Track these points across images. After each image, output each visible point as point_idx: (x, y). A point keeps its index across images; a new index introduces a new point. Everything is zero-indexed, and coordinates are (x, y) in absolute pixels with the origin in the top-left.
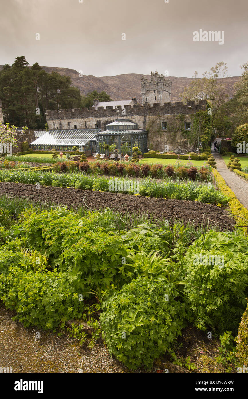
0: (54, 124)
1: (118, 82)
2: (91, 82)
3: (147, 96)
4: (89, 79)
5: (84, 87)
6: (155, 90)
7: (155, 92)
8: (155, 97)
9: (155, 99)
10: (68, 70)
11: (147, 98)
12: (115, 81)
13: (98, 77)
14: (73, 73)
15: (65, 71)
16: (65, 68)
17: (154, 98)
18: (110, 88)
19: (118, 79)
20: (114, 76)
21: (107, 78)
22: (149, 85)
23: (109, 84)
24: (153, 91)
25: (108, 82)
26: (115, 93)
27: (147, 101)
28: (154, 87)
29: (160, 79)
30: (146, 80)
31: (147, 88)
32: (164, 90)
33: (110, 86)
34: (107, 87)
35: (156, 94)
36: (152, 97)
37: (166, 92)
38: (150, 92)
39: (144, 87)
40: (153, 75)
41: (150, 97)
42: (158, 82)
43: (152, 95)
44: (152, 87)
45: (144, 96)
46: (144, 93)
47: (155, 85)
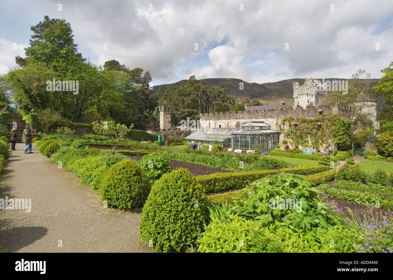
0: (205, 123)
1: (280, 87)
2: (254, 88)
3: (300, 99)
4: (252, 86)
6: (307, 94)
7: (307, 96)
8: (308, 100)
9: (307, 102)
11: (299, 101)
12: (277, 86)
13: (261, 84)
15: (232, 81)
16: (232, 79)
18: (272, 92)
19: (280, 84)
21: (269, 84)
22: (302, 90)
23: (271, 89)
24: (307, 95)
26: (276, 96)
27: (299, 104)
28: (307, 91)
29: (313, 83)
30: (299, 85)
31: (300, 92)
32: (318, 94)
33: (272, 91)
34: (269, 91)
35: (309, 98)
36: (305, 100)
37: (320, 95)
38: (303, 96)
39: (296, 91)
40: (307, 81)
41: (302, 100)
42: (311, 86)
43: (304, 98)
44: (305, 91)
45: (297, 99)
46: (296, 97)
47: (307, 89)
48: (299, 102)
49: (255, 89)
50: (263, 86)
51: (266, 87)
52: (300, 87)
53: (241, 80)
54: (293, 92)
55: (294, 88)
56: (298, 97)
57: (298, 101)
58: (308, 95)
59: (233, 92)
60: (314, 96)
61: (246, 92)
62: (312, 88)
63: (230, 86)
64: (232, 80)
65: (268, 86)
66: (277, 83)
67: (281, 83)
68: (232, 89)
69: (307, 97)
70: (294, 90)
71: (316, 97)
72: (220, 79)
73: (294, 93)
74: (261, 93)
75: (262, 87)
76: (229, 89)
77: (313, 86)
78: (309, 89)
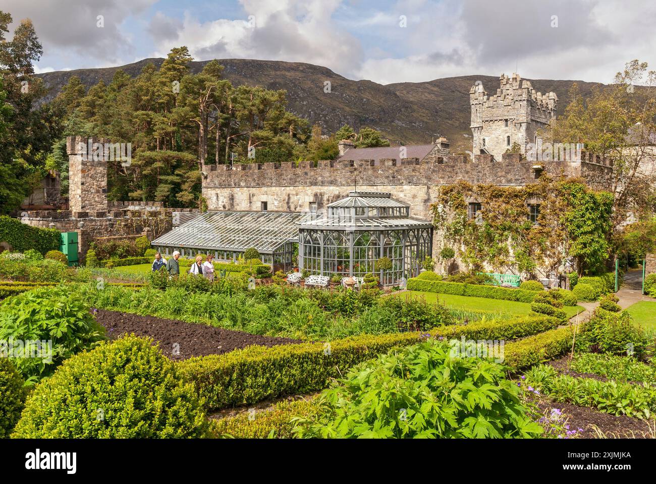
1: (437, 96)
2: (366, 96)
3: (487, 134)
4: (359, 90)
5: (347, 109)
6: (506, 120)
7: (507, 126)
8: (508, 137)
9: (506, 142)
10: (311, 67)
11: (487, 139)
12: (429, 93)
13: (384, 84)
14: (323, 73)
15: (302, 71)
16: (302, 64)
17: (506, 139)
18: (414, 111)
19: (435, 89)
20: (427, 83)
21: (407, 86)
22: (492, 107)
23: (411, 102)
24: (504, 122)
25: (411, 97)
26: (426, 123)
27: (486, 147)
28: (506, 113)
29: (520, 92)
30: (484, 95)
31: (487, 115)
32: (532, 120)
33: (415, 107)
34: (407, 108)
35: (511, 129)
36: (501, 137)
37: (539, 124)
38: (494, 126)
39: (478, 111)
40: (505, 83)
41: (493, 136)
42: (515, 99)
43: (499, 132)
44: (499, 112)
45: (479, 133)
46: (478, 126)
47: (507, 107)
48: (484, 140)
49: (369, 100)
50: (389, 91)
51: (398, 93)
52: (488, 99)
53: (327, 69)
54: (470, 113)
55: (472, 102)
56: (482, 127)
57: (482, 138)
58: (509, 122)
59: (305, 103)
60: (524, 126)
61: (341, 106)
62: (518, 104)
63: (295, 86)
64: (301, 68)
65: (405, 92)
66: (429, 87)
67: (438, 86)
68: (301, 95)
69: (507, 128)
70: (472, 106)
71: (528, 129)
72: (266, 62)
73: (473, 116)
74: (384, 111)
75: (387, 94)
76: (293, 95)
77: (520, 99)
78: (510, 107)
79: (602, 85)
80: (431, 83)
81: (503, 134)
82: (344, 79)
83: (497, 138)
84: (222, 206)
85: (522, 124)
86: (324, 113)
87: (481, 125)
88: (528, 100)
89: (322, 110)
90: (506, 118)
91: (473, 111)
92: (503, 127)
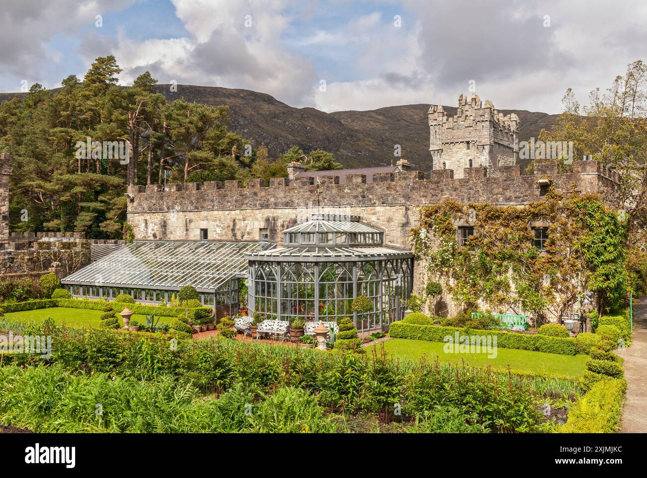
0: (146, 223)
1: (383, 125)
2: (310, 124)
3: (447, 157)
4: (302, 117)
5: (290, 137)
6: (468, 143)
7: (468, 148)
8: (471, 160)
9: (468, 165)
10: (252, 94)
11: (447, 162)
12: (375, 122)
13: (328, 112)
14: (264, 100)
15: (243, 98)
16: (242, 91)
17: (468, 163)
18: (359, 140)
19: (381, 117)
20: (373, 111)
21: (352, 114)
22: (453, 129)
23: (357, 131)
24: (465, 145)
25: (356, 126)
26: (373, 152)
28: (467, 135)
29: (481, 112)
30: (443, 115)
31: (447, 136)
32: (495, 143)
33: (361, 136)
34: (352, 136)
35: (473, 152)
36: (463, 160)
37: (502, 147)
38: (455, 148)
39: (437, 133)
40: (464, 104)
41: (454, 159)
42: (477, 119)
43: (460, 154)
44: (459, 134)
45: (439, 157)
46: (438, 148)
47: (468, 128)
48: (444, 163)
49: (312, 128)
50: (334, 119)
51: (343, 122)
52: (447, 120)
53: (269, 96)
54: (429, 133)
55: (431, 123)
56: (442, 150)
57: (442, 162)
58: (471, 145)
59: (246, 131)
60: (487, 148)
61: (284, 134)
62: (480, 125)
63: (236, 113)
64: (242, 95)
65: (349, 120)
66: (374, 115)
67: (383, 115)
68: (242, 123)
69: (468, 151)
70: (431, 128)
71: (491, 152)
72: (204, 89)
73: (432, 138)
74: (328, 139)
75: (331, 122)
76: (233, 123)
77: (482, 119)
78: (471, 128)
79: (546, 115)
80: (376, 112)
81: (465, 157)
82: (286, 106)
83: (458, 161)
84: (151, 235)
85: (485, 147)
86: (266, 141)
87: (441, 148)
88: (490, 121)
89: (264, 138)
90: (468, 140)
91: (432, 132)
92: (465, 150)
